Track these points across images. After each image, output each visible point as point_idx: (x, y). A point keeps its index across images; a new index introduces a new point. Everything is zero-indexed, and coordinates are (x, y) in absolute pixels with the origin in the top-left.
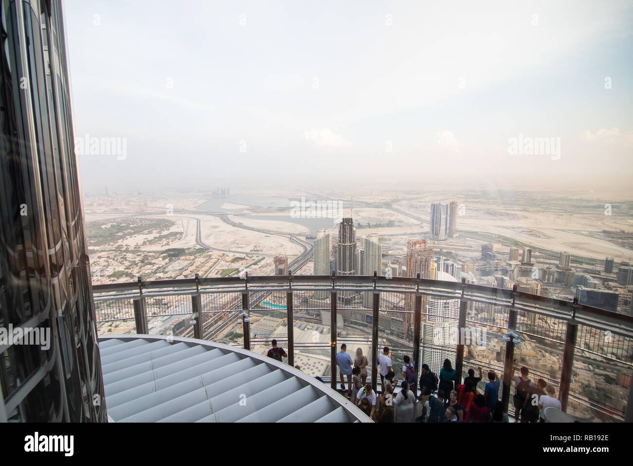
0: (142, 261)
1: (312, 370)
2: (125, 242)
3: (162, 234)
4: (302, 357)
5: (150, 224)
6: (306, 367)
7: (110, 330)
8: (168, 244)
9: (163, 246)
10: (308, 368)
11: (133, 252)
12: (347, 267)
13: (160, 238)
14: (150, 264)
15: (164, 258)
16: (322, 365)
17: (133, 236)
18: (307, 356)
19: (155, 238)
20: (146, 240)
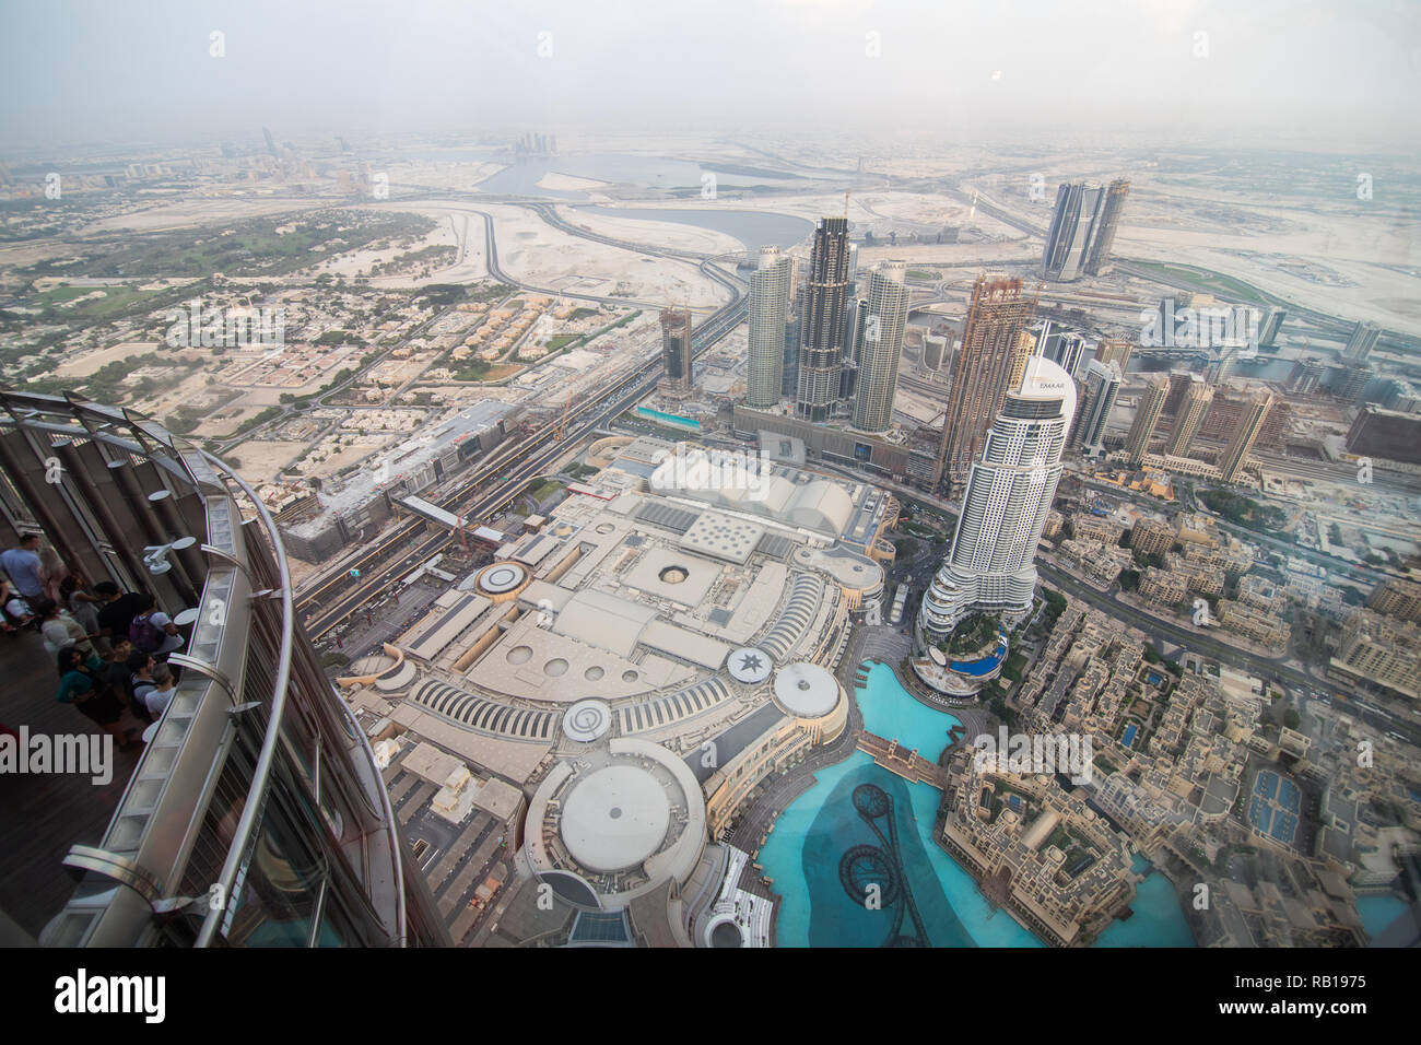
0: (378, 312)
1: (733, 539)
2: (334, 268)
3: (411, 251)
4: (713, 517)
5: (380, 226)
6: (721, 534)
7: (337, 450)
8: (426, 274)
9: (415, 278)
10: (726, 536)
11: (355, 291)
12: (825, 340)
13: (409, 259)
14: (395, 318)
15: (423, 306)
16: (753, 532)
17: (348, 253)
18: (725, 515)
19: (397, 259)
20: (378, 264)
